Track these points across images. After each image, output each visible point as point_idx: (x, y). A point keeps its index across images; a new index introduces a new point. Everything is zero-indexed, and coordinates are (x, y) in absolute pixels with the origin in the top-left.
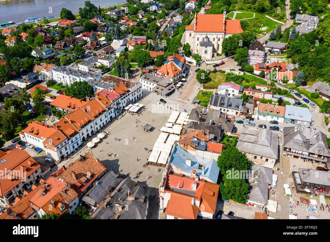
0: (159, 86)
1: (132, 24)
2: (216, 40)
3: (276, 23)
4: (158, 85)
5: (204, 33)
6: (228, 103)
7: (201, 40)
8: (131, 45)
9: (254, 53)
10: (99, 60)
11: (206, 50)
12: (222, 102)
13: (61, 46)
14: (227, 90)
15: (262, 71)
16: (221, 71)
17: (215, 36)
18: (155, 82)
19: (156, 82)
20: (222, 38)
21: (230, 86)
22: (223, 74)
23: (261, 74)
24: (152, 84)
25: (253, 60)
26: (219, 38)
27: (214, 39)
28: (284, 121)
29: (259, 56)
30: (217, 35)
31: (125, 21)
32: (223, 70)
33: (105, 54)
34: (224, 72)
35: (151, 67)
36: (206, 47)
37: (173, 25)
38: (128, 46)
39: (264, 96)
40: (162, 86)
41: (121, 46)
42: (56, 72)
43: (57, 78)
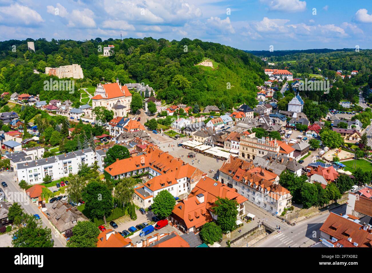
7: (112, 105)
11: (123, 111)
21: (184, 120)
26: (123, 102)
38: (15, 139)
39: (202, 119)
40: (146, 137)
42: (27, 169)
43: (29, 176)
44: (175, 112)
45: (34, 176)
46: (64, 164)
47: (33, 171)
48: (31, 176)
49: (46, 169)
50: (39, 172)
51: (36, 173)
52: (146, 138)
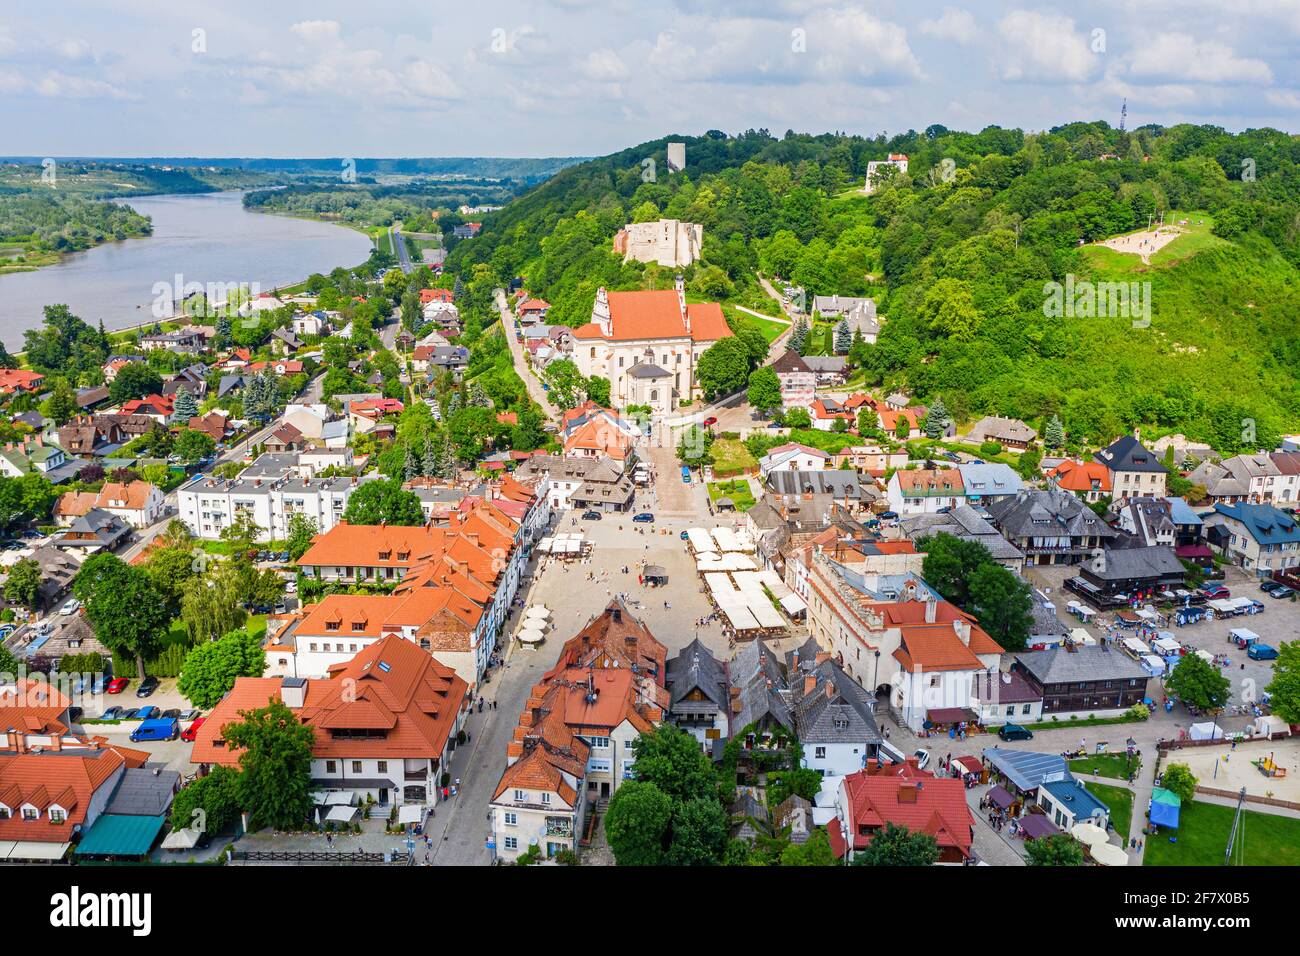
0: (592, 486)
1: (283, 368)
2: (672, 359)
3: (771, 323)
4: (586, 481)
5: (636, 343)
6: (822, 485)
7: (629, 363)
8: (363, 415)
9: (790, 381)
10: (304, 459)
11: (654, 388)
12: (807, 485)
13: (81, 443)
14: (793, 464)
15: (837, 418)
16: (726, 436)
17: (666, 350)
18: (574, 475)
19: (579, 475)
20: (688, 352)
21: (798, 450)
22: (735, 441)
23: (836, 425)
24: (562, 485)
25: (790, 400)
26: (679, 356)
27: (665, 357)
28: (967, 502)
29: (806, 389)
30: (672, 345)
31: (242, 363)
32: (731, 430)
33: (283, 449)
34: (736, 436)
35: (506, 456)
36: (654, 381)
37: (444, 357)
38: (356, 419)
39: (888, 463)
40: (602, 482)
41: (324, 422)
42: (199, 494)
43: (201, 516)
44: (840, 419)
45: (212, 517)
46: (287, 503)
47: (211, 503)
48: (206, 515)
49: (239, 505)
50: (223, 508)
51: (218, 510)
52: (603, 485)
